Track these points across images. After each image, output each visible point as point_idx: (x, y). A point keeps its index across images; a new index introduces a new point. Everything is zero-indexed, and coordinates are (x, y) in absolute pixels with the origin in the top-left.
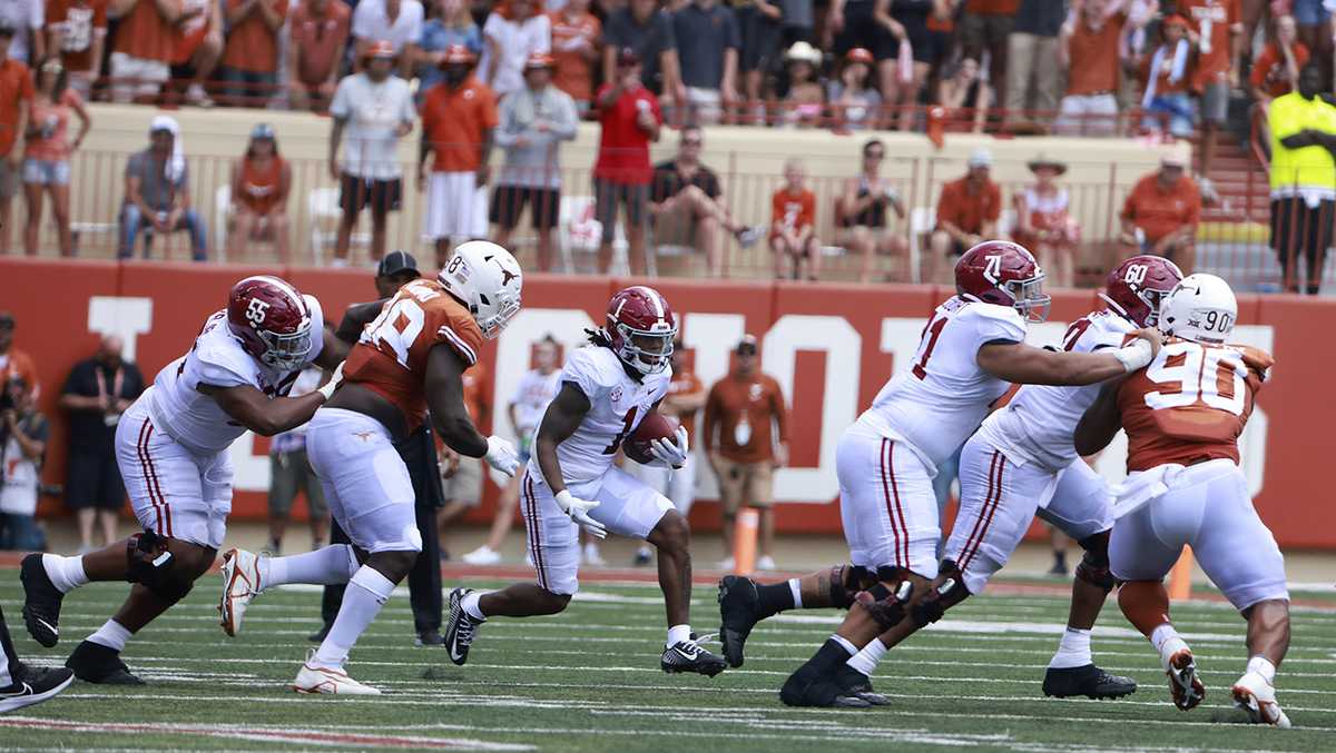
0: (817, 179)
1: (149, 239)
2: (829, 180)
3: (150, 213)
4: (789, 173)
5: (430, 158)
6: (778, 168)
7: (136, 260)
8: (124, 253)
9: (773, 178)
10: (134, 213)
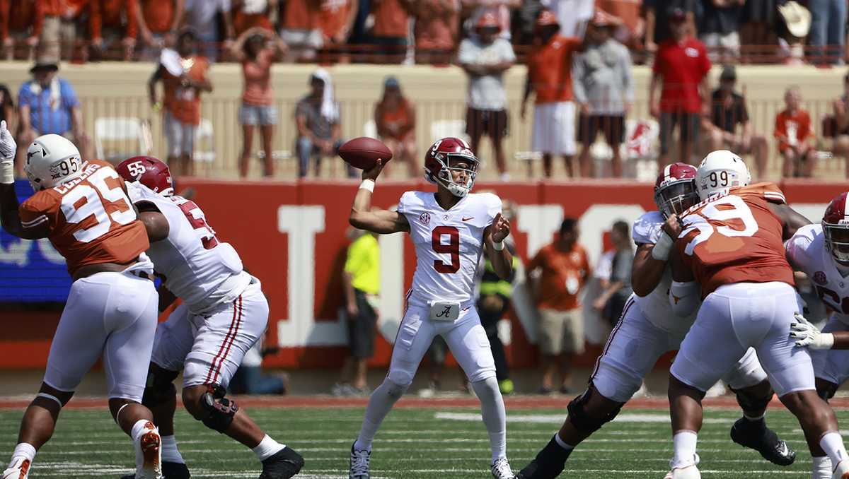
0: (808, 104)
1: (318, 163)
2: (817, 103)
3: (319, 142)
4: (789, 98)
5: (533, 97)
6: (780, 95)
7: (310, 178)
8: (302, 173)
9: (776, 103)
10: (307, 143)
